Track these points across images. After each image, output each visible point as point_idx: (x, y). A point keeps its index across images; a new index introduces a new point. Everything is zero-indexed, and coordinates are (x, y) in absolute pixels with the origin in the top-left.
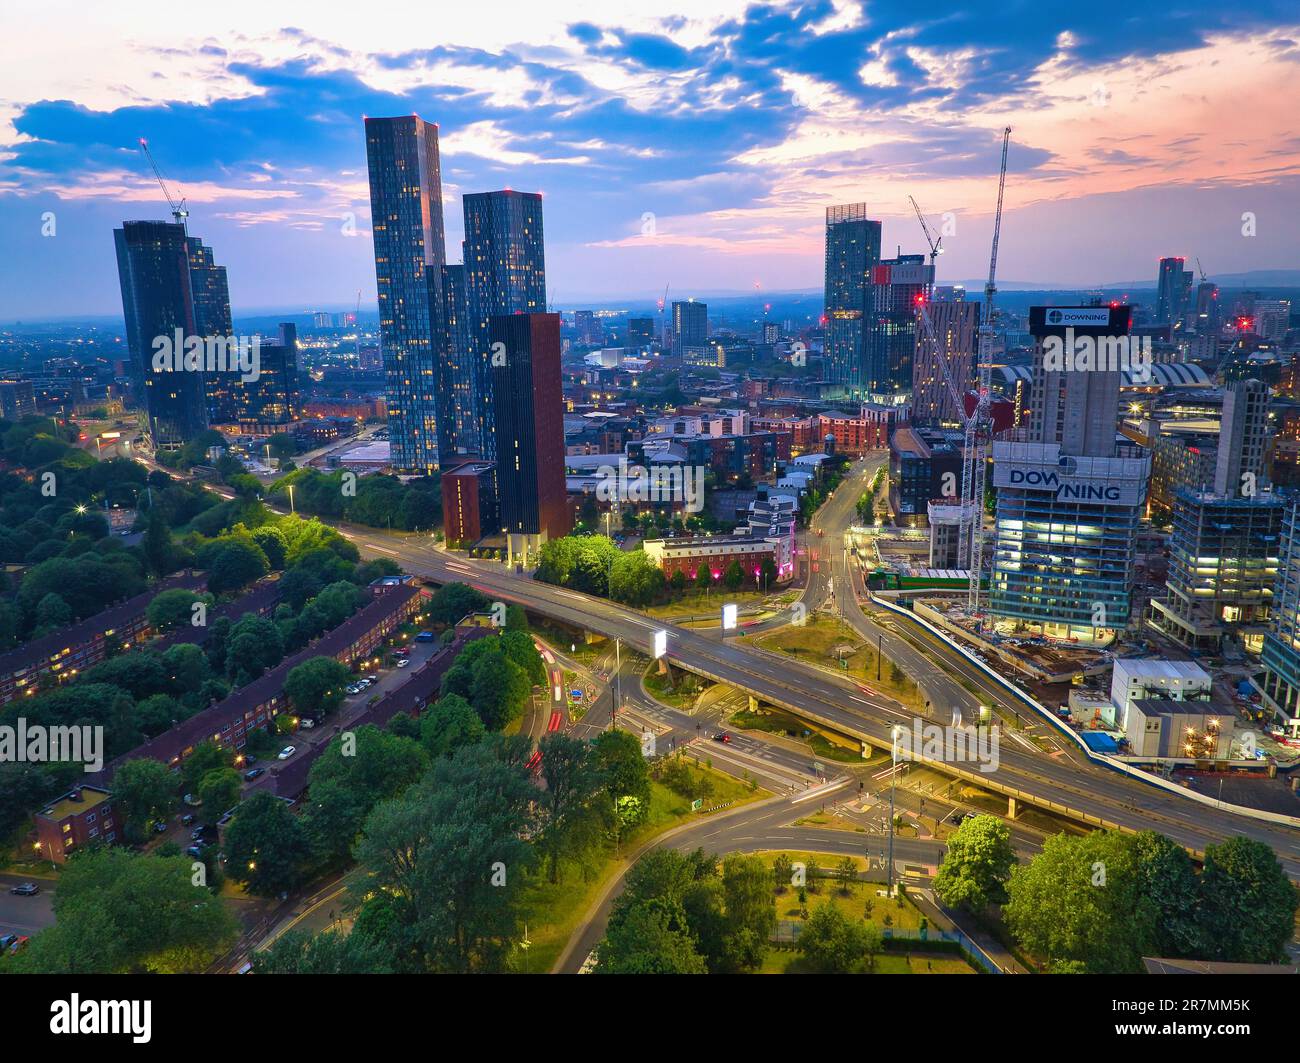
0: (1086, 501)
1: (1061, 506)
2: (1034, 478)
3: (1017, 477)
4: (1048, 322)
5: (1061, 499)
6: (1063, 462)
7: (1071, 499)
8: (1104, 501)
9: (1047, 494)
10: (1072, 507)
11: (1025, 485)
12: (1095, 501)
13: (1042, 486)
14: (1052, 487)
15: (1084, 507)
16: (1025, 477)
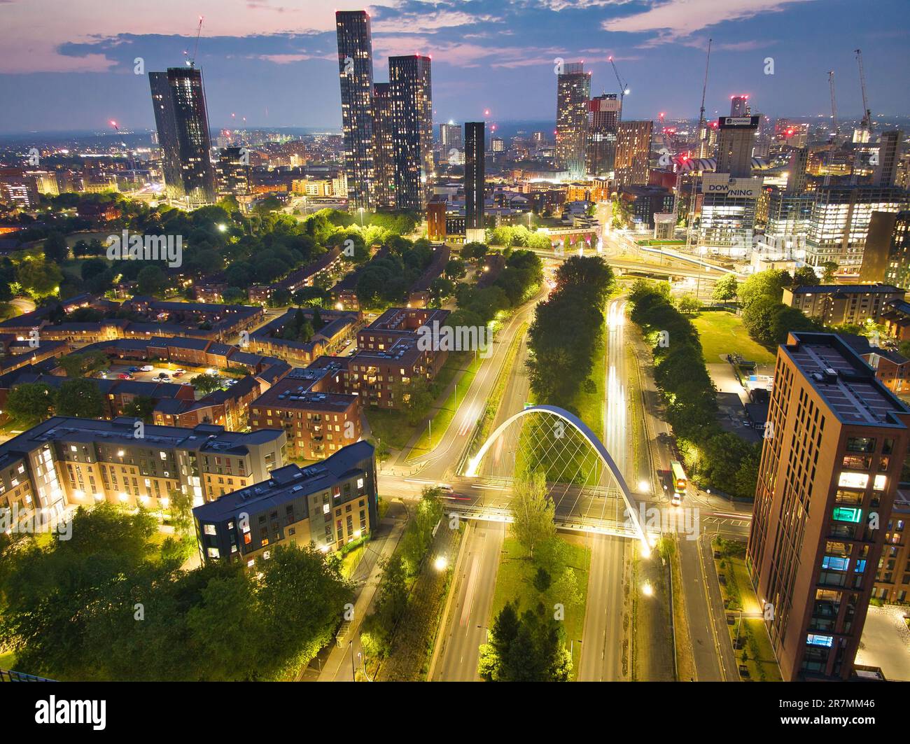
0: (738, 196)
1: (728, 199)
2: (719, 188)
3: (712, 188)
4: (726, 124)
5: (729, 196)
6: (731, 181)
7: (733, 196)
8: (746, 196)
9: (723, 194)
10: (733, 199)
11: (715, 191)
12: (743, 196)
13: (722, 191)
14: (726, 191)
15: (738, 199)
16: (715, 188)
